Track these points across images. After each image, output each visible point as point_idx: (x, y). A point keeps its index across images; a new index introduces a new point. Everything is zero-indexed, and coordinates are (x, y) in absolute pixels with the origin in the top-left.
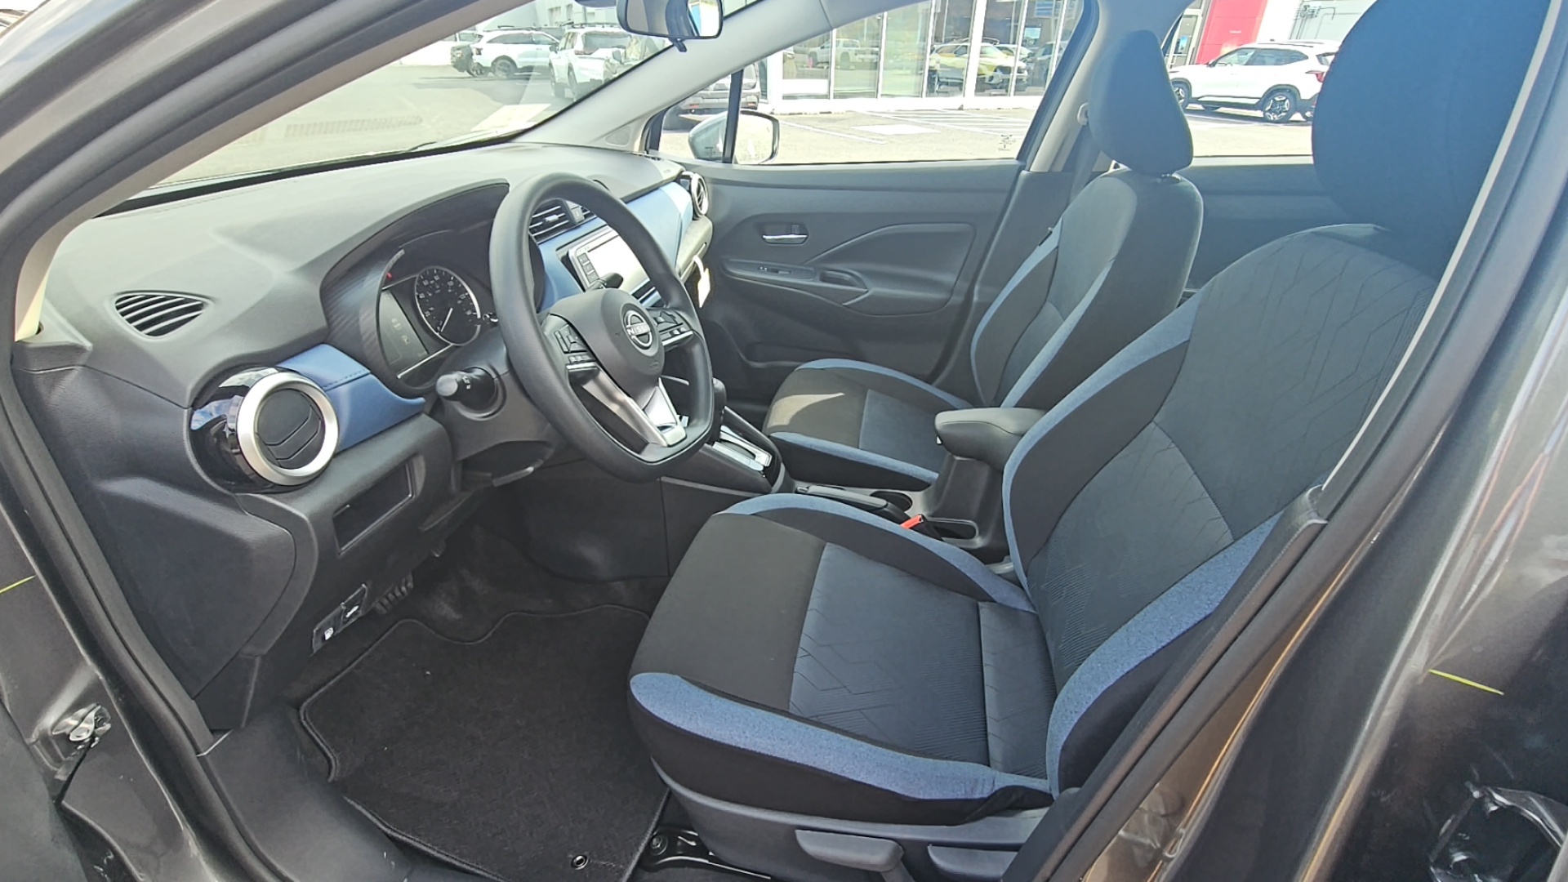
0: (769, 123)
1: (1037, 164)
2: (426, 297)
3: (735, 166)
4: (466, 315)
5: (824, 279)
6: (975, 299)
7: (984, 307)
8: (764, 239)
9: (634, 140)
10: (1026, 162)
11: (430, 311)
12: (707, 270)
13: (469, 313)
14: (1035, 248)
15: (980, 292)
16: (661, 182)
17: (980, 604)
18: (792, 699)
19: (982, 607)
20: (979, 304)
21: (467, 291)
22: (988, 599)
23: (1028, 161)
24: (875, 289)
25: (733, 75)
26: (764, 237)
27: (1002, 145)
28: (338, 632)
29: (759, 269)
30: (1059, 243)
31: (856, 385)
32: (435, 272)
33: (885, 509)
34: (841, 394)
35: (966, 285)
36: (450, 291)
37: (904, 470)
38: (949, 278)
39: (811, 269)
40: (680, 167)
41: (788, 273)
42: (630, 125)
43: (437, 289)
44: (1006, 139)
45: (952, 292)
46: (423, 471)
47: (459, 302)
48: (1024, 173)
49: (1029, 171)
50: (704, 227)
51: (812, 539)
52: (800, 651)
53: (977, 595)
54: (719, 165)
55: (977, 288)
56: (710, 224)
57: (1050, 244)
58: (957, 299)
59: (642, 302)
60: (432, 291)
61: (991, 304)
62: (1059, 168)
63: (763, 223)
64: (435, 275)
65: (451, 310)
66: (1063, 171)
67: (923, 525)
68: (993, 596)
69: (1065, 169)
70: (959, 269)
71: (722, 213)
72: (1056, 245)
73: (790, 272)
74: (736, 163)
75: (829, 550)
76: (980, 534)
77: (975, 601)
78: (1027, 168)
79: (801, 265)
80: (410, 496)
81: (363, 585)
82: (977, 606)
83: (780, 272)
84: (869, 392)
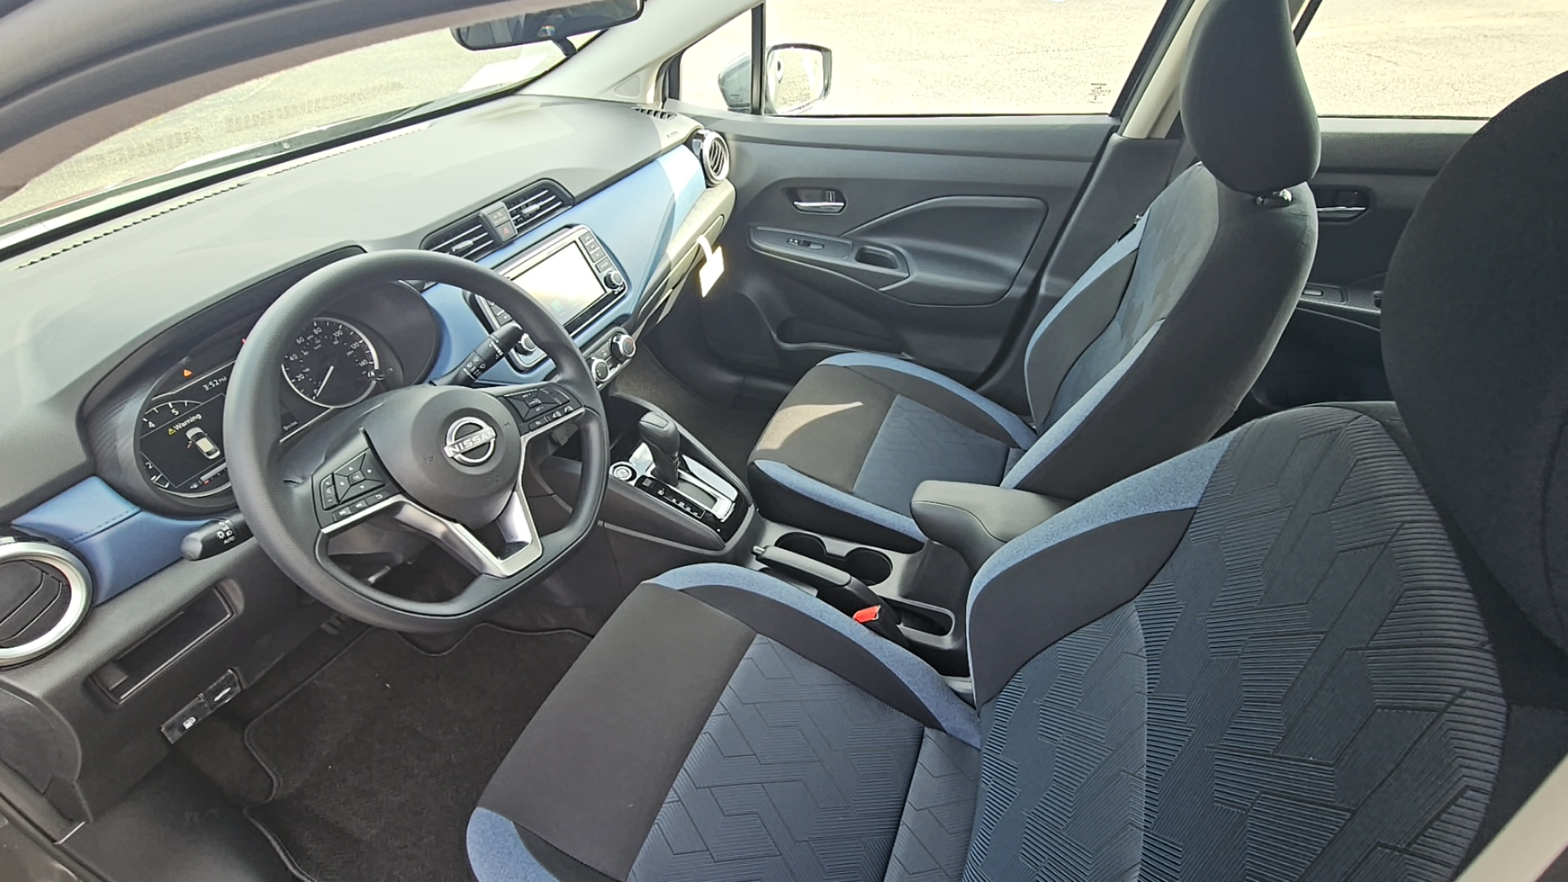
0: (818, 55)
1: (1134, 127)
2: (299, 359)
3: (766, 118)
4: (360, 366)
5: (863, 257)
6: (1042, 291)
7: (1052, 302)
8: (795, 206)
9: (646, 90)
10: (1121, 121)
11: (304, 374)
12: (719, 249)
13: (363, 363)
14: (1113, 243)
15: (1048, 284)
16: (660, 152)
17: (927, 731)
18: (634, 867)
19: (927, 736)
20: (1045, 298)
21: (361, 339)
22: (937, 726)
23: (1124, 120)
24: (919, 274)
25: (753, 10)
26: (796, 203)
27: (1093, 97)
28: (200, 720)
29: (788, 241)
30: (1140, 244)
31: (881, 388)
32: (315, 324)
33: (846, 587)
34: (859, 404)
35: (1032, 275)
36: (336, 343)
37: (894, 525)
38: (1011, 264)
39: (849, 242)
40: (694, 124)
41: (821, 247)
42: (638, 74)
43: (317, 345)
44: (1099, 87)
45: (1012, 281)
46: (240, 593)
47: (350, 353)
48: (1115, 137)
49: (1121, 135)
50: (724, 193)
51: (741, 628)
52: (671, 793)
53: (926, 719)
54: (748, 118)
55: (1045, 280)
56: (731, 189)
57: (1131, 241)
58: (1018, 291)
59: (574, 337)
60: (310, 349)
61: (1060, 298)
62: (1162, 132)
63: (793, 190)
64: (316, 328)
65: (332, 368)
66: (1168, 137)
67: (876, 623)
68: (944, 725)
69: (1170, 135)
70: (1025, 253)
71: (747, 176)
72: (1136, 246)
73: (823, 246)
74: (770, 112)
75: (760, 645)
76: (953, 634)
77: (922, 725)
78: (1119, 130)
79: (839, 236)
80: (228, 616)
81: (230, 671)
82: (923, 732)
83: (812, 246)
84: (898, 398)
